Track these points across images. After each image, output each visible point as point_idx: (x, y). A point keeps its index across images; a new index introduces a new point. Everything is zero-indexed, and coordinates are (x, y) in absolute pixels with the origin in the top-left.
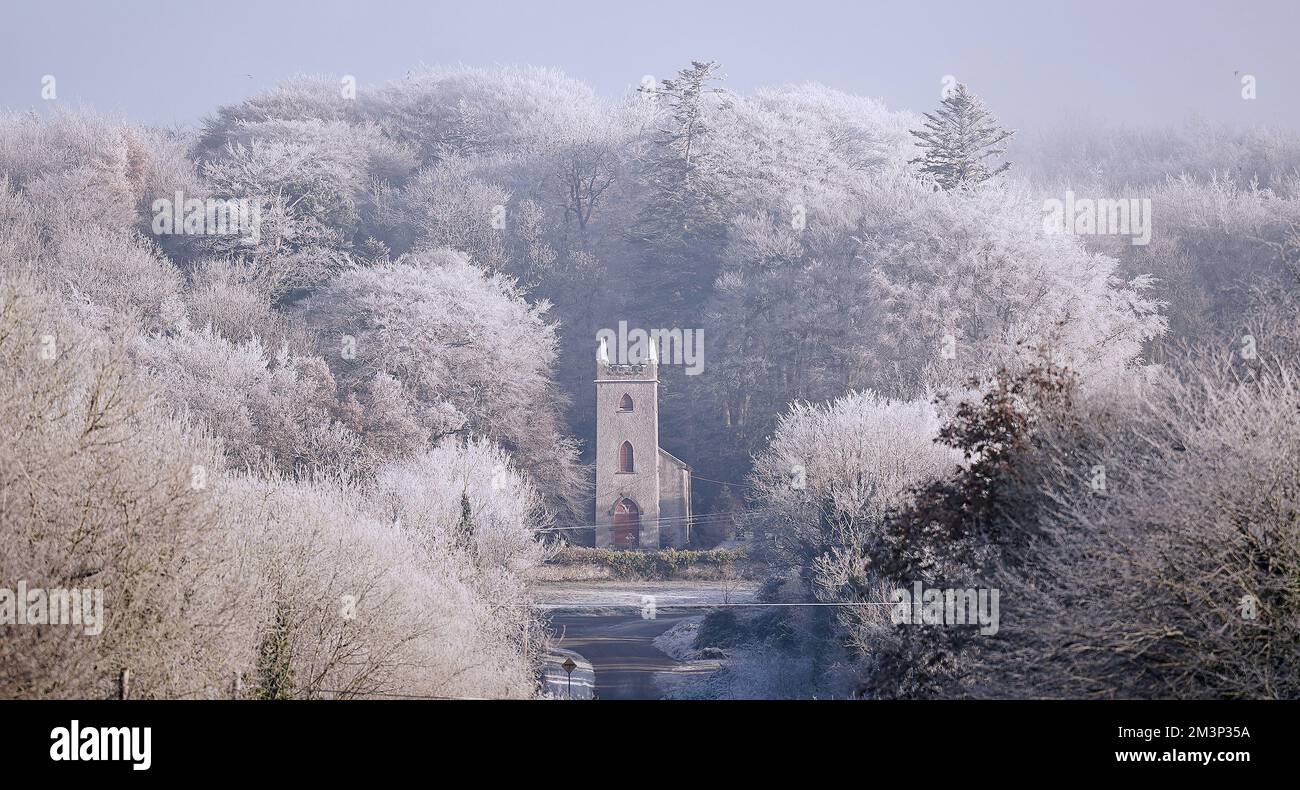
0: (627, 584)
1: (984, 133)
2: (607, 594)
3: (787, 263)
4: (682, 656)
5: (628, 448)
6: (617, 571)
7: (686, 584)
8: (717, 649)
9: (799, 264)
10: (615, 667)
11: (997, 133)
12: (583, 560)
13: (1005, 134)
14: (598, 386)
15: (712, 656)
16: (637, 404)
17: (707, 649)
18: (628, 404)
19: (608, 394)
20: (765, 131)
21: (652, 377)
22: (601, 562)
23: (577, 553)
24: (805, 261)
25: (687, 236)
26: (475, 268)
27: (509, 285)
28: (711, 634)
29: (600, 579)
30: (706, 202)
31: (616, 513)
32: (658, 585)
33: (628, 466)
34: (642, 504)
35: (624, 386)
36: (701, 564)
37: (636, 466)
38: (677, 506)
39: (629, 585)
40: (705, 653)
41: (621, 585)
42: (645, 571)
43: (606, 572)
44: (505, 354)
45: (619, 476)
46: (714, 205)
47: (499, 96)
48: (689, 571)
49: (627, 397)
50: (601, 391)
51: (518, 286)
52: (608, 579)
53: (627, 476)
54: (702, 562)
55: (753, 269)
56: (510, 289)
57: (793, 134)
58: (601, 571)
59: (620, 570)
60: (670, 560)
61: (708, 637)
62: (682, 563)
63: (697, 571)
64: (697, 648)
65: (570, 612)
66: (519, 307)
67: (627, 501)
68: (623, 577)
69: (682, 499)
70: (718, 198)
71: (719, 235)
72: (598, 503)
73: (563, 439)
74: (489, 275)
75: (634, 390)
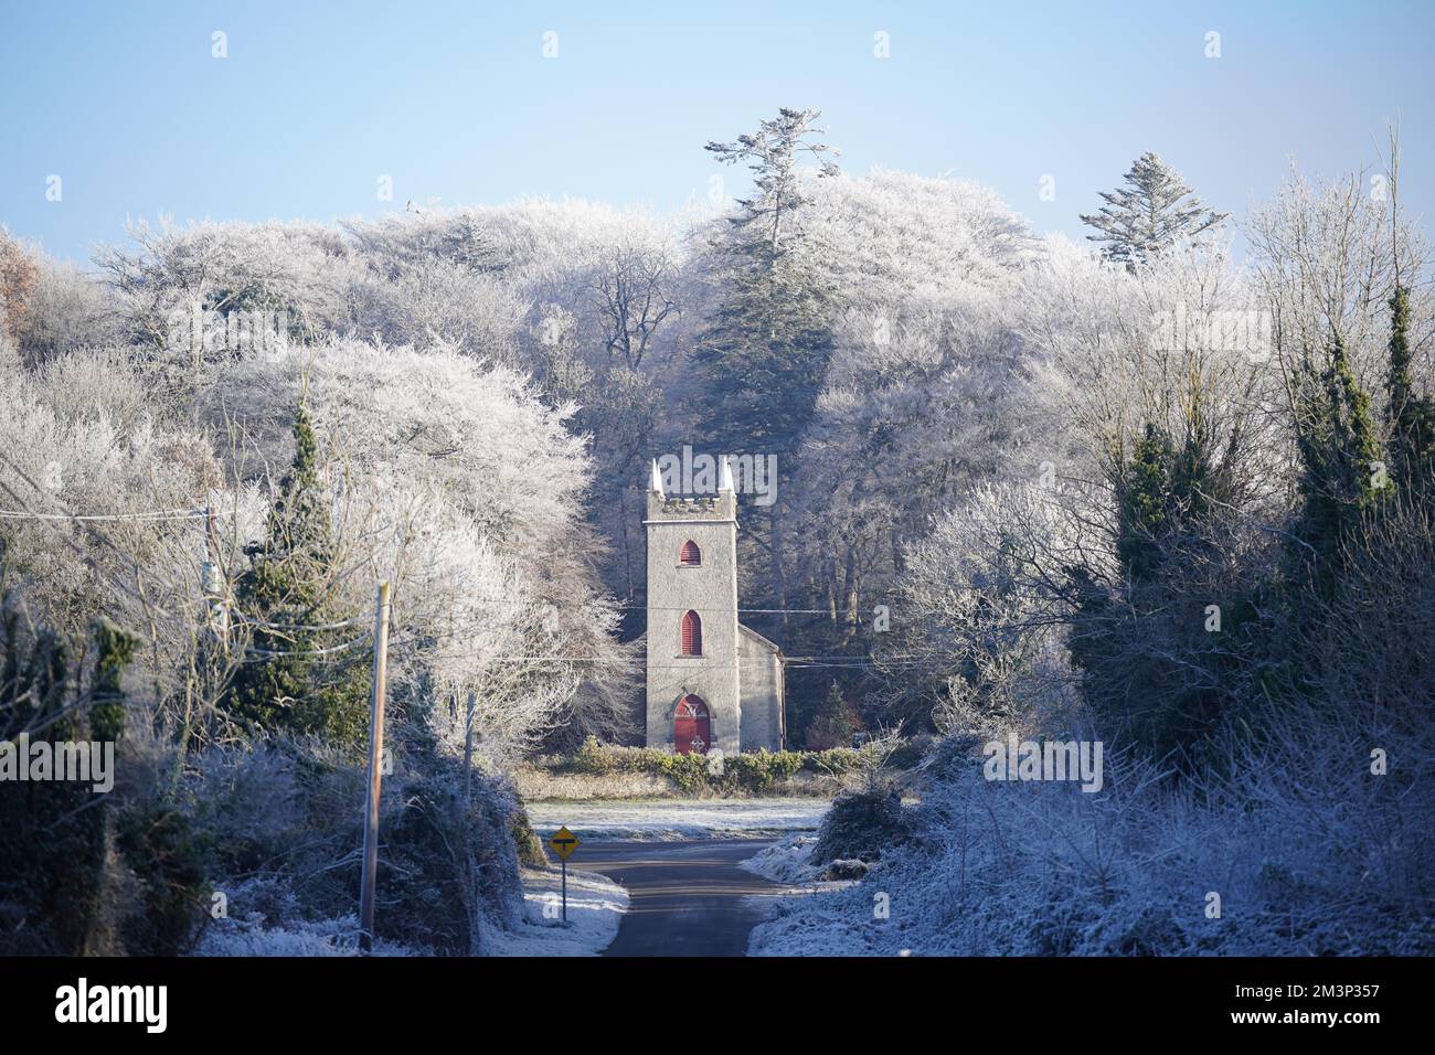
0: (692, 802)
1: (1182, 218)
2: (662, 813)
3: (920, 372)
4: (792, 876)
5: (693, 619)
6: (677, 783)
7: (786, 801)
8: (857, 862)
9: (937, 373)
10: (670, 890)
11: (1203, 218)
12: (624, 766)
13: (1215, 218)
14: (650, 529)
15: (847, 874)
16: (706, 555)
17: (839, 862)
18: (693, 555)
19: (664, 542)
20: (882, 212)
21: (729, 516)
22: (653, 769)
23: (616, 755)
24: (946, 366)
25: (775, 346)
26: (467, 359)
27: (519, 383)
28: (844, 836)
29: (650, 796)
30: (802, 298)
31: (676, 715)
32: (740, 802)
33: (694, 646)
34: (715, 703)
35: (687, 530)
36: (807, 772)
37: (706, 646)
38: (766, 707)
39: (697, 803)
40: (836, 869)
41: (684, 803)
42: (721, 783)
43: (661, 785)
44: (507, 471)
45: (682, 662)
46: (813, 305)
47: (523, 222)
48: (790, 783)
49: (691, 545)
50: (654, 536)
51: (530, 384)
52: (663, 796)
53: (694, 662)
54: (810, 769)
55: (872, 381)
56: (520, 389)
57: (919, 219)
58: (652, 783)
59: (681, 781)
60: (760, 766)
61: (839, 841)
62: (779, 770)
63: (801, 783)
64: (818, 864)
65: (602, 836)
66: (533, 412)
67: (692, 699)
68: (686, 792)
69: (773, 698)
70: (818, 295)
71: (820, 344)
72: (651, 698)
73: (596, 597)
74: (488, 367)
75: (702, 535)
